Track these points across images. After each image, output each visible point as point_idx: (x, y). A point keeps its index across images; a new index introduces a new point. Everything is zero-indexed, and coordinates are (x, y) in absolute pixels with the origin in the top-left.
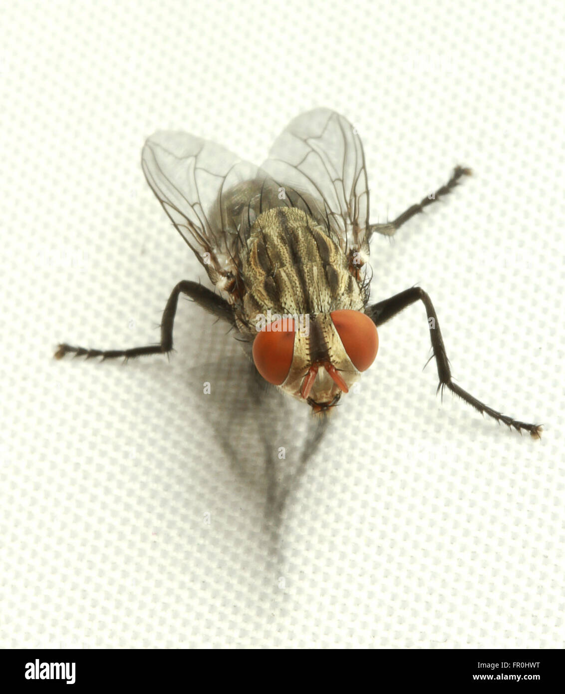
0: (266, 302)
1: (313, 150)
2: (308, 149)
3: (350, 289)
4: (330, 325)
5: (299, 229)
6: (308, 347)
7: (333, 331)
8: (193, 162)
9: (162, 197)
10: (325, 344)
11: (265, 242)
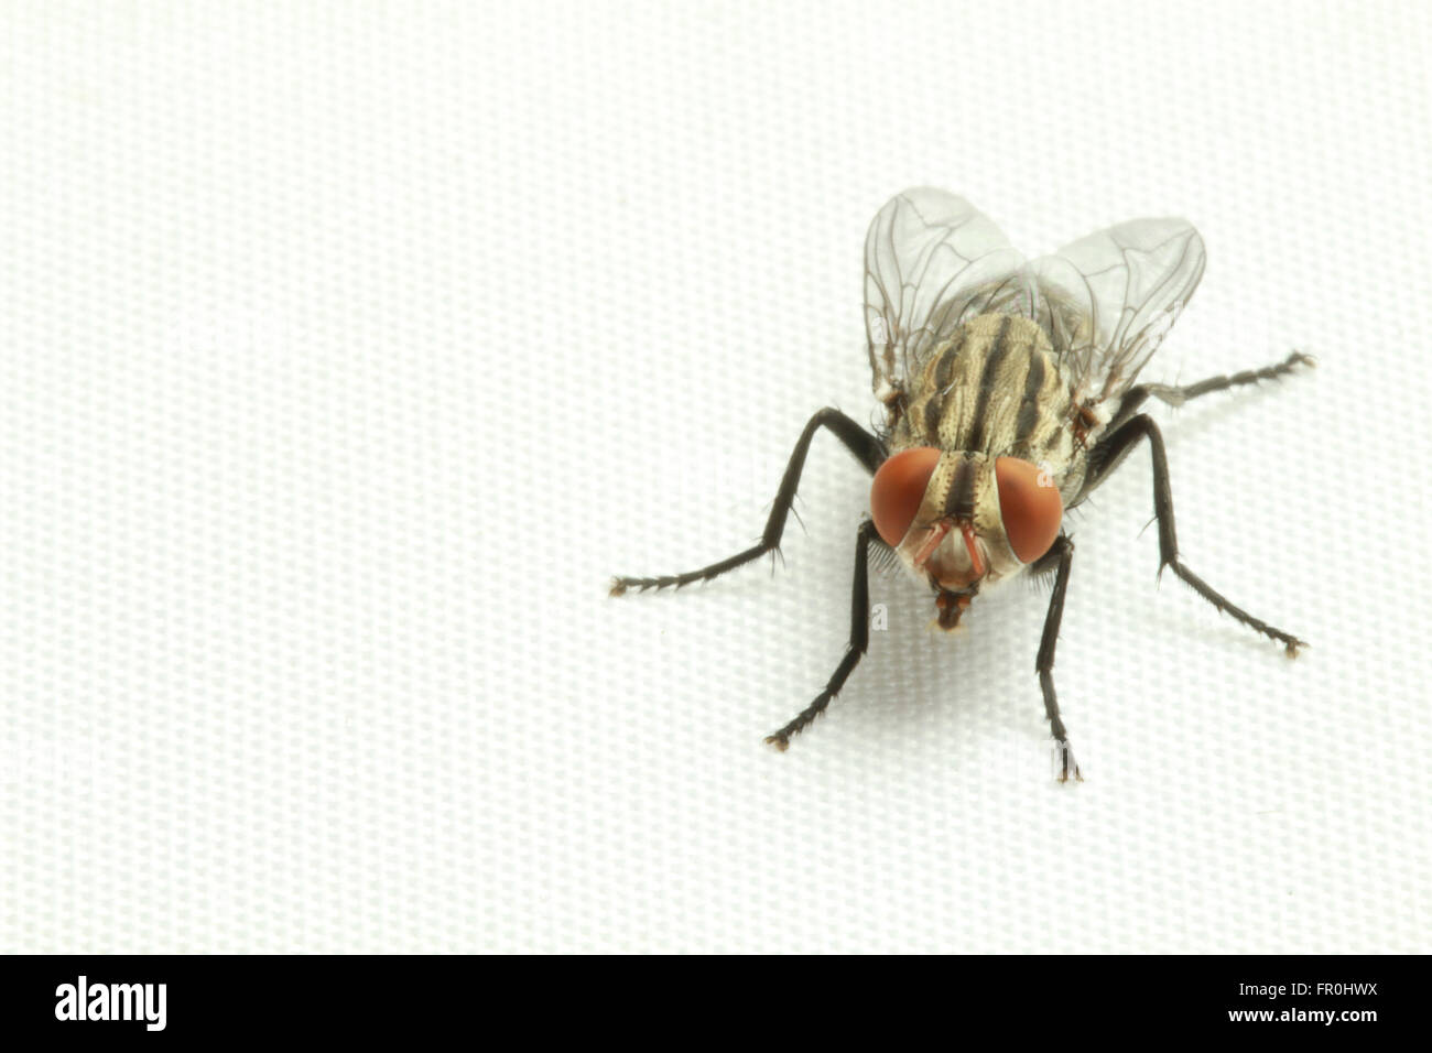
0: (920, 426)
1: (1127, 265)
2: (1120, 260)
3: (1052, 443)
4: (990, 472)
5: (1018, 345)
6: (946, 492)
7: (990, 480)
8: (942, 235)
9: (872, 268)
10: (972, 497)
11: (959, 348)
